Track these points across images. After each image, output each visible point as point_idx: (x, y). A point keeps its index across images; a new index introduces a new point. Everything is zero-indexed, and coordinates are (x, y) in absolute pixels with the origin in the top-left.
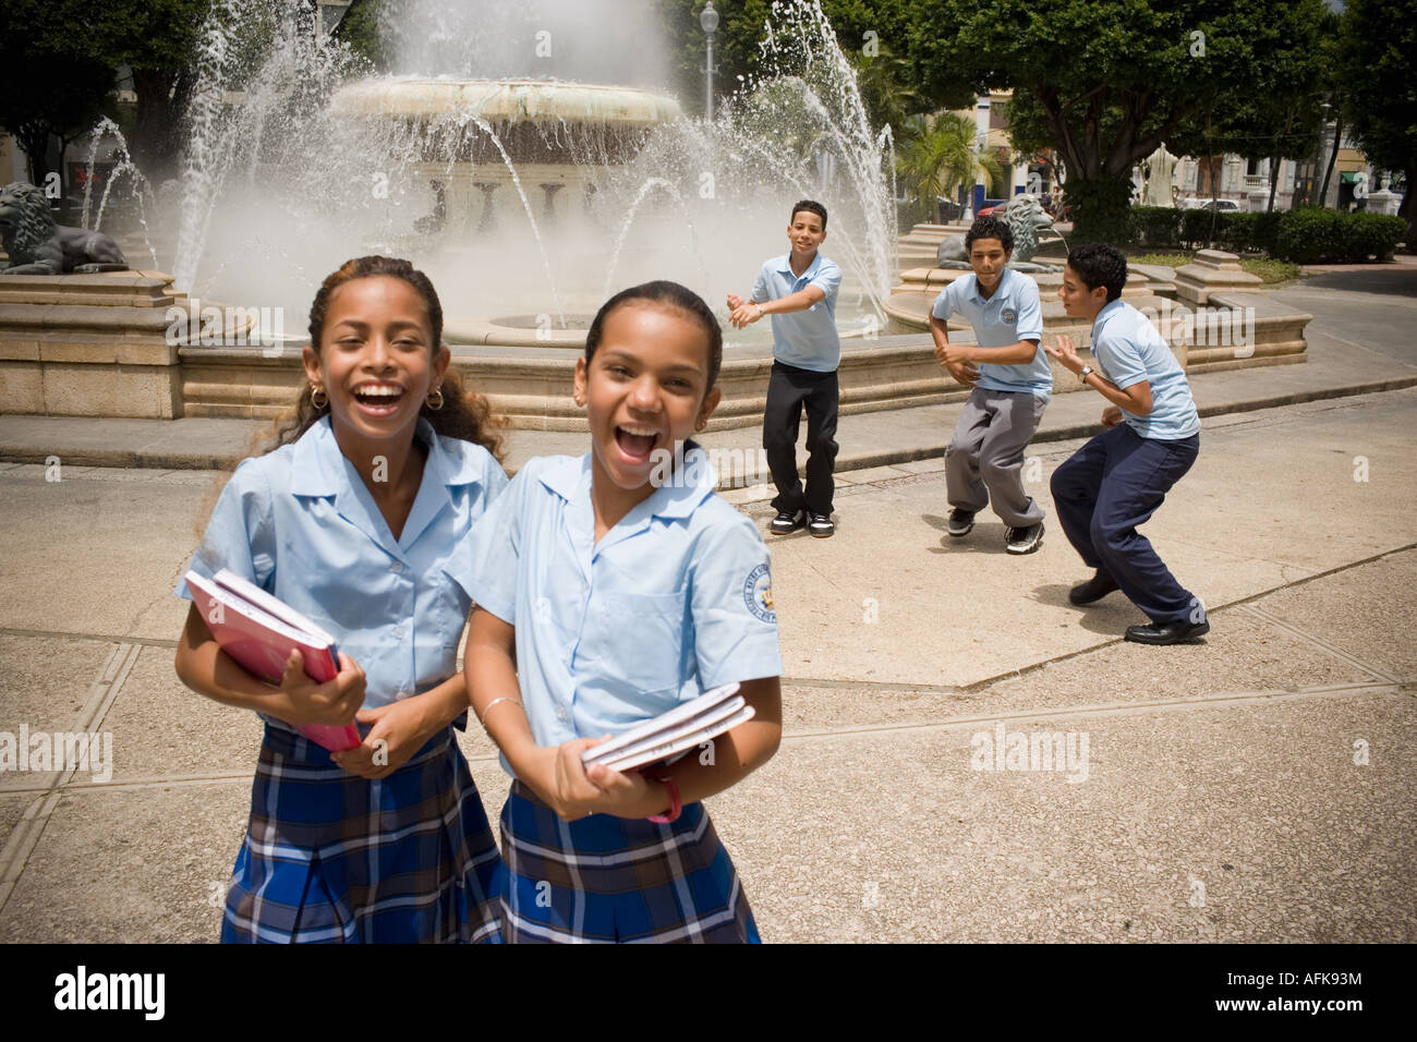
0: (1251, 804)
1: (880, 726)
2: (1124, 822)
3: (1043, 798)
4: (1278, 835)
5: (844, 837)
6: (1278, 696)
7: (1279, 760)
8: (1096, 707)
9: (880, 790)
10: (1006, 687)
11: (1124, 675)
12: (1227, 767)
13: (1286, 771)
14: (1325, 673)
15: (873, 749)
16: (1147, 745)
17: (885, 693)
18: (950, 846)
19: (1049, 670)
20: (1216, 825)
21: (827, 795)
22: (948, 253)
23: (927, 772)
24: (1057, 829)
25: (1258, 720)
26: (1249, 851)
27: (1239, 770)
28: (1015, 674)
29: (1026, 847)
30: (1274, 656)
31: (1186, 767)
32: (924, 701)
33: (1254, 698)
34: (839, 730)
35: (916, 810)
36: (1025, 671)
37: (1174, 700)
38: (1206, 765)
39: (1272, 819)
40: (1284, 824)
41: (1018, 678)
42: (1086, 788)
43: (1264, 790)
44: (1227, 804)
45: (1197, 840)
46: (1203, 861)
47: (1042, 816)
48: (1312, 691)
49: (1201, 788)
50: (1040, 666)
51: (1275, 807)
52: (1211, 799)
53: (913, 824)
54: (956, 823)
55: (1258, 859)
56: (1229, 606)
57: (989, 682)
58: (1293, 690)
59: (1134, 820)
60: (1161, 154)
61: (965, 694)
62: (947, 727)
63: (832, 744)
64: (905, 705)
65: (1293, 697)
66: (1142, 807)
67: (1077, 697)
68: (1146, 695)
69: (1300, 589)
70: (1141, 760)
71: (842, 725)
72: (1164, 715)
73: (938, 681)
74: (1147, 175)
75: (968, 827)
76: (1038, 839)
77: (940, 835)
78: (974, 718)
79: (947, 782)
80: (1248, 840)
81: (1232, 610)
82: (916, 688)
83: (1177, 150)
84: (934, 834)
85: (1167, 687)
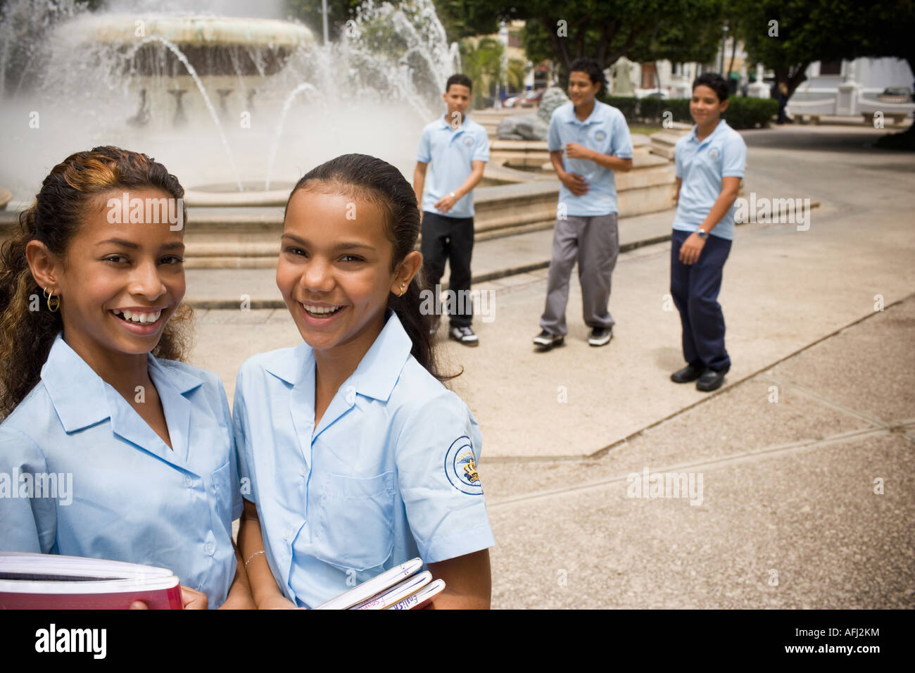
0: (826, 538)
1: (535, 493)
2: (740, 563)
3: (675, 547)
4: (855, 563)
5: (533, 597)
6: (812, 445)
7: (831, 498)
8: (689, 464)
9: (551, 551)
10: (621, 451)
11: (701, 436)
12: (798, 507)
13: (839, 506)
14: (838, 423)
15: (536, 514)
16: (735, 493)
17: (532, 464)
18: (618, 597)
19: (647, 436)
20: (808, 559)
21: (511, 559)
22: (505, 130)
23: (582, 531)
24: (693, 573)
25: (805, 466)
26: (839, 579)
27: (807, 509)
28: (623, 441)
29: (676, 592)
30: (798, 413)
31: (769, 510)
32: (564, 469)
33: (796, 448)
34: (505, 499)
35: (584, 566)
36: (630, 438)
37: (742, 454)
38: (783, 506)
39: (844, 549)
40: (855, 553)
41: (625, 445)
42: (703, 534)
43: (831, 525)
44: (809, 539)
45: (798, 573)
46: (809, 592)
47: (679, 563)
48: (833, 438)
49: (786, 527)
50: (639, 433)
51: (844, 538)
52: (796, 535)
53: (583, 580)
54: (616, 576)
55: (848, 586)
56: (754, 375)
57: (606, 449)
58: (820, 439)
59: (747, 560)
60: (622, 61)
61: (591, 461)
62: (585, 490)
63: (504, 512)
64: (550, 474)
65: (822, 444)
66: (749, 547)
67: (673, 457)
68: (721, 451)
69: (796, 359)
70: (736, 507)
71: (507, 495)
72: (740, 466)
73: (568, 452)
74: (615, 75)
75: (626, 578)
76: (682, 584)
77: (608, 588)
78: (602, 481)
79: (599, 538)
80: (835, 570)
81: (758, 378)
82: (555, 459)
83: (632, 58)
84: (602, 587)
85: (736, 444)
